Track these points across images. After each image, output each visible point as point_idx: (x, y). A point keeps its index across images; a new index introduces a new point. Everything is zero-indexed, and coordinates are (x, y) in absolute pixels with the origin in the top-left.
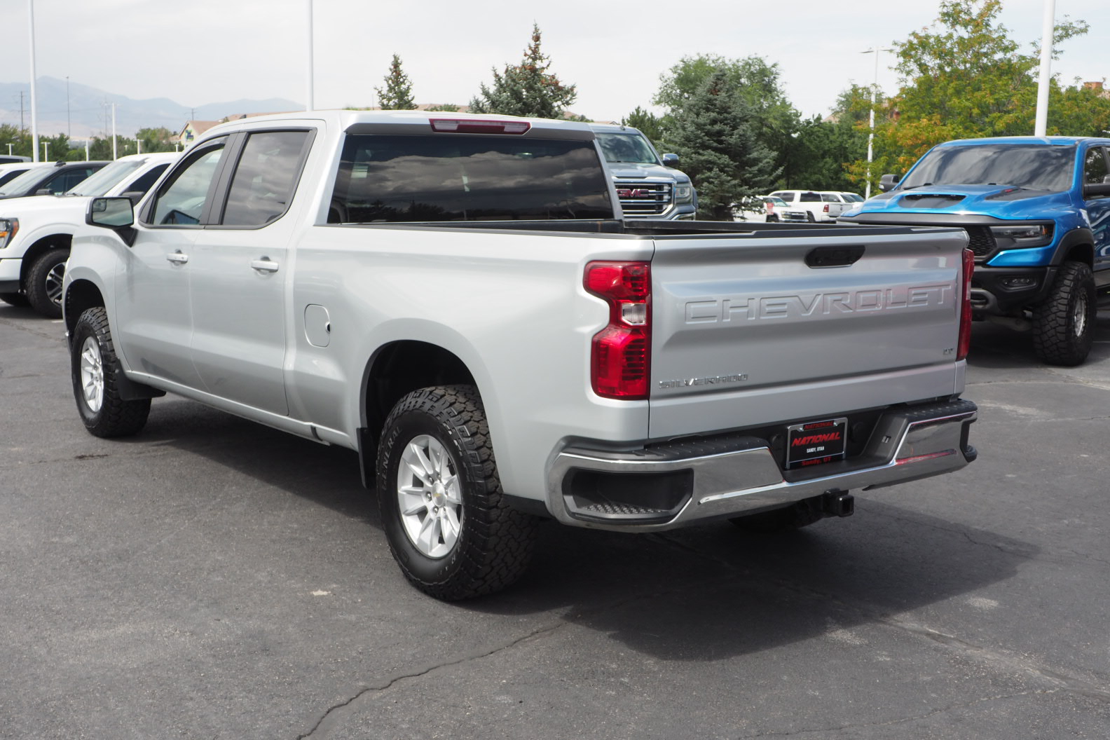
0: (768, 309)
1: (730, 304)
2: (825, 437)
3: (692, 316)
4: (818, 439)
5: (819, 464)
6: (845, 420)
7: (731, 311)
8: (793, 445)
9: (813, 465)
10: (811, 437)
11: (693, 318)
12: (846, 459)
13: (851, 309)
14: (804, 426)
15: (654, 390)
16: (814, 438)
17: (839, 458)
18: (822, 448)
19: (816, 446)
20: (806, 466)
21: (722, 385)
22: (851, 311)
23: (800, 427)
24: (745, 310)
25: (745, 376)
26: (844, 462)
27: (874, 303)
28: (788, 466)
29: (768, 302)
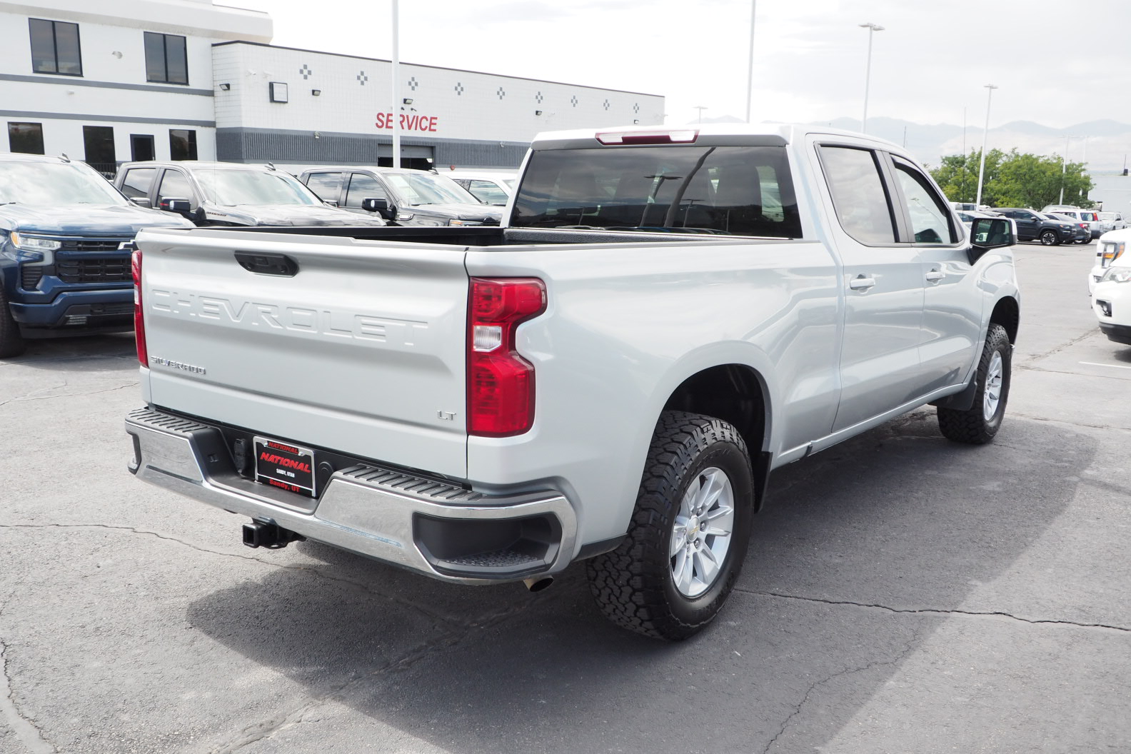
0: (206, 308)
1: (178, 297)
2: (295, 465)
4: (290, 464)
5: (287, 490)
6: (310, 452)
7: (180, 304)
8: (261, 458)
9: (280, 488)
10: (280, 458)
11: (157, 304)
13: (281, 325)
16: (283, 461)
17: (309, 495)
18: (293, 475)
19: (287, 469)
20: (273, 486)
21: (190, 374)
22: (280, 327)
23: (267, 442)
24: (188, 305)
27: (310, 325)
28: (257, 478)
29: (206, 301)
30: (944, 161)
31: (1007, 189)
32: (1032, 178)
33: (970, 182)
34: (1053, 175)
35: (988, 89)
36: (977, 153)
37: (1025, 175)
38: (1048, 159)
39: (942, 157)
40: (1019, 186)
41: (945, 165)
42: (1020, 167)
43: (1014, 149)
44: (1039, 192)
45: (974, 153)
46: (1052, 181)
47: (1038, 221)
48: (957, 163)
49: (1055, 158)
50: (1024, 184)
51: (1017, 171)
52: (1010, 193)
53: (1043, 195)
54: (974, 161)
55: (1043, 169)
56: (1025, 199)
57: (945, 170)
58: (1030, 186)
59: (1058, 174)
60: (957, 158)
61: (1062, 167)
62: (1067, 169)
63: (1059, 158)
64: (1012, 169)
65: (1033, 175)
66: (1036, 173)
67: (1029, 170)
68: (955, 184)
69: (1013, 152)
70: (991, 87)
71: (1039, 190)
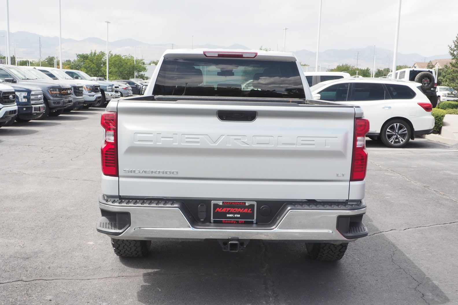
0: (187, 140)
1: (161, 135)
2: (241, 211)
3: (138, 140)
4: (235, 210)
5: (235, 223)
6: (254, 203)
7: (162, 139)
8: (216, 211)
9: (230, 223)
10: (229, 209)
11: (138, 141)
12: (256, 223)
13: (248, 145)
14: (223, 202)
15: (121, 173)
16: (232, 210)
17: (252, 223)
18: (239, 216)
19: (234, 214)
20: (225, 223)
21: (161, 175)
23: (221, 202)
24: (172, 139)
25: (177, 173)
26: (254, 225)
27: (268, 143)
28: (212, 221)
29: (186, 136)
30: (78, 56)
31: (111, 71)
32: (122, 66)
33: (92, 67)
34: (131, 64)
35: (107, 23)
36: (93, 53)
37: (118, 64)
38: (127, 57)
39: (77, 54)
40: (116, 70)
41: (78, 58)
42: (116, 61)
43: (110, 52)
44: (125, 72)
45: (92, 53)
46: (130, 67)
47: (138, 86)
48: (85, 57)
49: (130, 57)
50: (118, 69)
51: (115, 62)
52: (112, 73)
53: (127, 73)
54: (92, 57)
55: (126, 61)
56: (119, 76)
57: (79, 61)
58: (121, 69)
59: (133, 64)
60: (84, 55)
61: (134, 61)
62: (136, 62)
63: (132, 57)
64: (113, 62)
65: (121, 64)
66: (123, 63)
67: (120, 62)
68: (85, 68)
69: (110, 53)
70: (108, 22)
71: (125, 71)
